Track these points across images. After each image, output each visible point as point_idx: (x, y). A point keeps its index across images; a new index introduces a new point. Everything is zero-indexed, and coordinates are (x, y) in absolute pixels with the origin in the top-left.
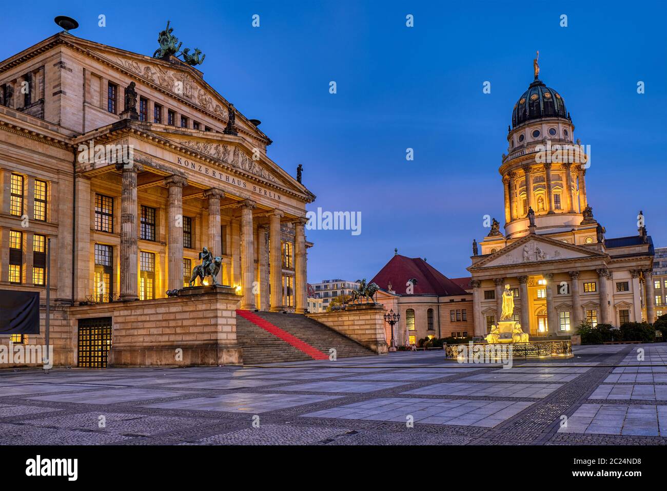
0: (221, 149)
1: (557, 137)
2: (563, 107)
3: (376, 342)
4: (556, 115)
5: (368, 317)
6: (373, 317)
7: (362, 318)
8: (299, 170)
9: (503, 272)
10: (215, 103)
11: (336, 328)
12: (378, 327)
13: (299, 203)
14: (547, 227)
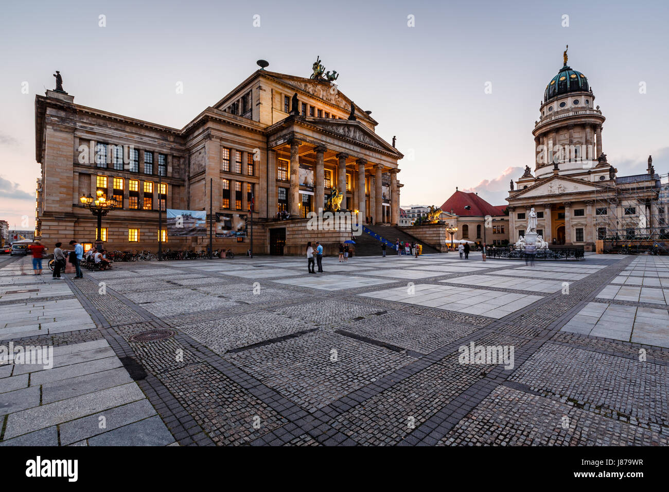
0: (346, 130)
1: (579, 106)
2: (586, 84)
3: (440, 245)
4: (579, 89)
5: (435, 229)
6: (438, 229)
7: (431, 229)
8: (394, 139)
9: (532, 201)
10: (344, 102)
11: (415, 236)
12: (441, 235)
13: (393, 159)
14: (568, 170)
